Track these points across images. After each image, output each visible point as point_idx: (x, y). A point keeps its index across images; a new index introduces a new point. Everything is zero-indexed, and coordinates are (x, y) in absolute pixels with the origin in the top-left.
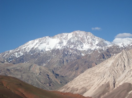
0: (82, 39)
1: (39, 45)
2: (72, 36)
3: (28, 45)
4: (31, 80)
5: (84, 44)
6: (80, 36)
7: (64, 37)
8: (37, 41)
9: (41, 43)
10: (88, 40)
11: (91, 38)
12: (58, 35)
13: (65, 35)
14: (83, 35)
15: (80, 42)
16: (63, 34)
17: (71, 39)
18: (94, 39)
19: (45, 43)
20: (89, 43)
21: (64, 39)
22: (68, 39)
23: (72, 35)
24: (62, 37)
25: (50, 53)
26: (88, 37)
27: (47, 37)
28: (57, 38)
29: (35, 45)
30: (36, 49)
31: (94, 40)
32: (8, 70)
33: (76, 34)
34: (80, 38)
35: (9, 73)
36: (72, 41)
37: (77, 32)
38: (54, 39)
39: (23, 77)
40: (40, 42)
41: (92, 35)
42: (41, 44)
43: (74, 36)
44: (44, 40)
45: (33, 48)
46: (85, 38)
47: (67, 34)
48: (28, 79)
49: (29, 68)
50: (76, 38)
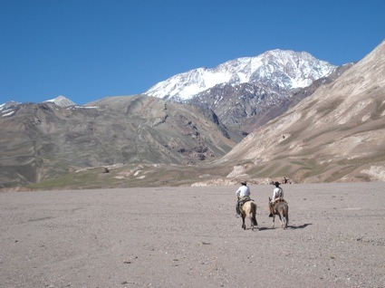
0: (287, 69)
1: (180, 89)
2: (261, 64)
3: (154, 92)
4: (129, 139)
5: (292, 80)
6: (280, 61)
7: (242, 67)
8: (175, 80)
9: (186, 85)
10: (301, 70)
11: (310, 65)
12: (227, 63)
13: (243, 61)
14: (289, 60)
15: (283, 75)
16: (239, 59)
17: (258, 70)
18: (318, 67)
19: (195, 85)
20: (307, 76)
21: (242, 71)
22: (253, 71)
23: (262, 60)
24: (235, 68)
25: (207, 96)
26: (302, 63)
27: (200, 70)
28: (224, 70)
29: (172, 90)
30: (173, 98)
31: (316, 69)
32: (44, 108)
33: (271, 57)
34: (282, 66)
35: (47, 118)
36: (262, 74)
37: (274, 53)
38: (217, 74)
39: (98, 128)
40: (183, 81)
41: (311, 57)
42: (187, 87)
43: (266, 63)
44: (193, 78)
45: (166, 97)
46: (296, 65)
47: (249, 60)
48: (115, 137)
49: (129, 107)
50: (271, 67)
